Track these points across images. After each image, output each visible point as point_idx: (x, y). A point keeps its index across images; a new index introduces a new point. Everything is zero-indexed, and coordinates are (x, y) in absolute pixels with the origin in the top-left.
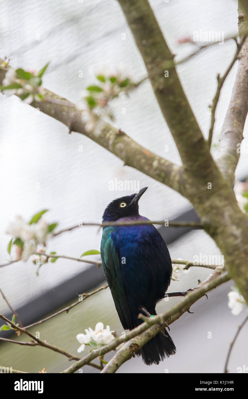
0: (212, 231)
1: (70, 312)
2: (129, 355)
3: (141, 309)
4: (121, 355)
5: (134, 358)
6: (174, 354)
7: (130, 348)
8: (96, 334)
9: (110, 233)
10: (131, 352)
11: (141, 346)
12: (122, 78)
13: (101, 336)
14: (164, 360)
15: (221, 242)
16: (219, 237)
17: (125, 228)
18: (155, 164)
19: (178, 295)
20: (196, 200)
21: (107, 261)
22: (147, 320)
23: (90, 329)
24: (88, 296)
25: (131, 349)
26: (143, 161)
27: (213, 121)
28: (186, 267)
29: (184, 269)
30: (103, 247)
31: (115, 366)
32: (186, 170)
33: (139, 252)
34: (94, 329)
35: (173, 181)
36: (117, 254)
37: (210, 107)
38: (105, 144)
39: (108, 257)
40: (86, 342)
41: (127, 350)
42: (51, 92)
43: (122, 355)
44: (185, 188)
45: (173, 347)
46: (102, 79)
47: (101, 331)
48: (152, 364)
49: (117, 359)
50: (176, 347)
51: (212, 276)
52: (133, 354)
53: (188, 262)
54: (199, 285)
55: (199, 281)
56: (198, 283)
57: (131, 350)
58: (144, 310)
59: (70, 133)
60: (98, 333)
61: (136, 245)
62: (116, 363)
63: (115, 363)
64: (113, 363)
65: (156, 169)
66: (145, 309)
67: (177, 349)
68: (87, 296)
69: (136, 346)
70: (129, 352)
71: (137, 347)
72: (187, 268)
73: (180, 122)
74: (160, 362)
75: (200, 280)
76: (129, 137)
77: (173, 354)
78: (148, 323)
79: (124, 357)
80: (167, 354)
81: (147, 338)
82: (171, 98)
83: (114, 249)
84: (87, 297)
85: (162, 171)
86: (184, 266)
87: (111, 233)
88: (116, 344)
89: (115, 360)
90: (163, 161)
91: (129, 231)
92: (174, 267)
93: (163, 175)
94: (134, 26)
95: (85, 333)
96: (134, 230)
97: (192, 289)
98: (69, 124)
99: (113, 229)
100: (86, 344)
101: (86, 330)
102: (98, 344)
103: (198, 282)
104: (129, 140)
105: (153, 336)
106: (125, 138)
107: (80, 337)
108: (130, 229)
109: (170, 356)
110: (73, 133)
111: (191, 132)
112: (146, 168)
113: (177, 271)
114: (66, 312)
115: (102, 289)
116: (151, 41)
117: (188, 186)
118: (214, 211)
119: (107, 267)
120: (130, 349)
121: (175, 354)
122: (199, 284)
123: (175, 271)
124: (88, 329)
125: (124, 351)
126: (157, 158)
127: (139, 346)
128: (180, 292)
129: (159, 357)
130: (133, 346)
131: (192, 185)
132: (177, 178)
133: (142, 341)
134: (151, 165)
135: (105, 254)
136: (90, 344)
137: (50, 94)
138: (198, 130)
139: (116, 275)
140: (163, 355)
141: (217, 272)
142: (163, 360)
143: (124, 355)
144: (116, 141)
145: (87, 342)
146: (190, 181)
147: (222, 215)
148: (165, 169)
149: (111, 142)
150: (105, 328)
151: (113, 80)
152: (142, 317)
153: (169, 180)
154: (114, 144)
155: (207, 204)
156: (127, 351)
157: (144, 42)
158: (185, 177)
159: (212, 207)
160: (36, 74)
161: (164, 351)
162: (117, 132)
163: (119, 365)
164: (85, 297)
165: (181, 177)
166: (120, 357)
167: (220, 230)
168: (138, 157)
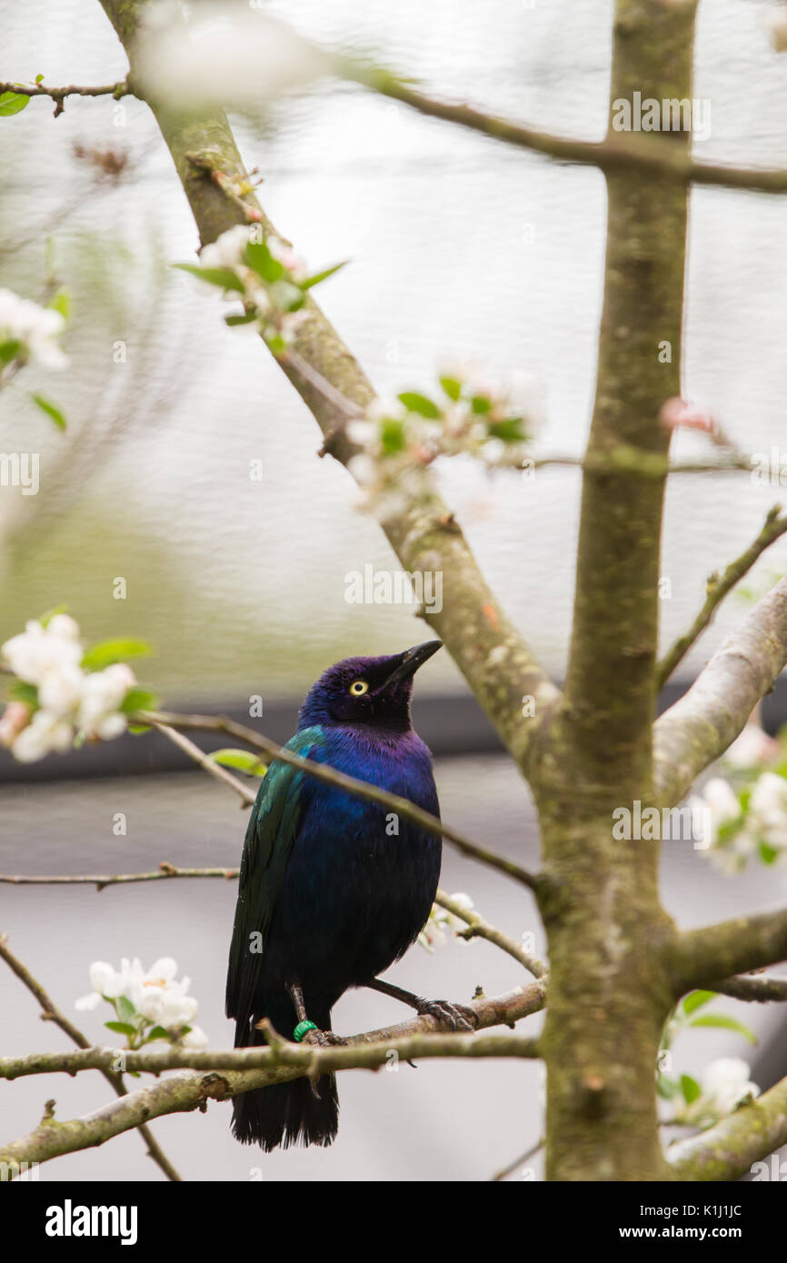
0: (552, 908)
1: (107, 890)
2: (192, 1099)
3: (290, 986)
4: (169, 1091)
5: (201, 1113)
6: (326, 1145)
7: (202, 1083)
8: (146, 984)
9: (310, 746)
10: (199, 1095)
11: (235, 1091)
12: (505, 413)
13: (156, 998)
14: (292, 1147)
15: (562, 950)
16: (564, 934)
17: (354, 754)
18: (497, 655)
19: (405, 998)
20: (554, 807)
21: (267, 814)
22: (277, 1043)
23: (137, 962)
24: (175, 875)
25: (205, 1086)
26: (471, 630)
27: (704, 622)
28: (468, 930)
29: (460, 935)
30: (274, 774)
31: (139, 1111)
32: (566, 716)
33: (357, 834)
34: (147, 967)
35: (519, 725)
36: (298, 811)
37: (712, 580)
38: (396, 534)
39: (273, 804)
40: (109, 994)
41: (194, 1085)
42: (326, 321)
43: (174, 1091)
44: (539, 761)
45: (332, 1126)
46: (452, 388)
47: (162, 982)
48: (250, 1143)
49: (155, 1095)
50: (339, 1129)
51: (520, 995)
52: (203, 1102)
53: (477, 922)
54: (474, 1001)
55: (479, 991)
56: (474, 995)
57: (202, 1090)
58: (296, 993)
59: (321, 455)
60: (153, 984)
61: (361, 812)
62: (147, 1105)
63: (142, 1105)
64: (139, 1104)
65: (491, 671)
66: (300, 994)
67: (338, 1137)
68: (171, 873)
69: (223, 1085)
70: (195, 1094)
71: (223, 1090)
72: (467, 936)
73: (612, 586)
74: (276, 1149)
75: (483, 990)
76: (466, 547)
77: (321, 1145)
78: (276, 1053)
79: (176, 1098)
80: (306, 1137)
81: (262, 1079)
82: (620, 511)
83: (298, 792)
84: (168, 876)
85: (504, 681)
86: (464, 927)
87: (313, 746)
88: (166, 1061)
89: (147, 1097)
90: (520, 658)
91: (361, 765)
92: (437, 912)
93: (502, 693)
94: (616, 276)
95: (118, 969)
96: (376, 770)
97: (448, 1004)
98: (331, 431)
99: (322, 739)
100: (106, 998)
101: (125, 962)
102: (137, 1013)
103: (474, 991)
104: (465, 554)
105: (281, 1079)
106: (455, 545)
107: (101, 969)
108: (367, 761)
109: (312, 1146)
110: (328, 456)
111: (626, 626)
112: (469, 653)
113: (442, 925)
114: (94, 887)
115: (220, 875)
116: (641, 337)
117: (549, 760)
118: (585, 861)
119: (258, 830)
120: (202, 1088)
121: (329, 1146)
122: (473, 998)
123: (437, 923)
124: (131, 961)
125: (183, 1085)
126: (511, 642)
127: (232, 1090)
128: (415, 997)
129: (281, 1135)
130: (214, 1082)
131: (561, 762)
132: (534, 723)
133: (244, 1079)
134: (484, 652)
135: (270, 793)
136: (118, 1003)
137: (320, 326)
138: (650, 630)
139: (268, 865)
140: (293, 1134)
141: (539, 991)
142: (286, 1146)
143: (179, 1095)
144: (428, 541)
145: (112, 992)
146: (562, 748)
147: (600, 881)
148: (515, 681)
149: (412, 536)
150: (178, 979)
151: (481, 406)
152: (266, 1030)
153: (511, 716)
154: (419, 546)
155: (576, 833)
156: (193, 1088)
157: (623, 331)
158: (556, 731)
159: (584, 847)
160: (299, 276)
161: (302, 1124)
162: (444, 517)
163: (150, 1114)
164: (164, 873)
165: (545, 724)
166: (165, 1094)
167: (573, 917)
168: (464, 613)
